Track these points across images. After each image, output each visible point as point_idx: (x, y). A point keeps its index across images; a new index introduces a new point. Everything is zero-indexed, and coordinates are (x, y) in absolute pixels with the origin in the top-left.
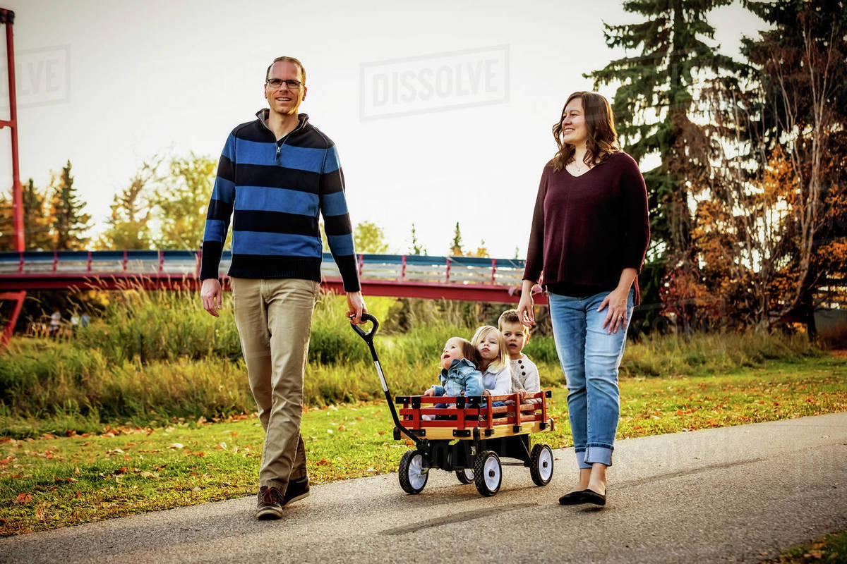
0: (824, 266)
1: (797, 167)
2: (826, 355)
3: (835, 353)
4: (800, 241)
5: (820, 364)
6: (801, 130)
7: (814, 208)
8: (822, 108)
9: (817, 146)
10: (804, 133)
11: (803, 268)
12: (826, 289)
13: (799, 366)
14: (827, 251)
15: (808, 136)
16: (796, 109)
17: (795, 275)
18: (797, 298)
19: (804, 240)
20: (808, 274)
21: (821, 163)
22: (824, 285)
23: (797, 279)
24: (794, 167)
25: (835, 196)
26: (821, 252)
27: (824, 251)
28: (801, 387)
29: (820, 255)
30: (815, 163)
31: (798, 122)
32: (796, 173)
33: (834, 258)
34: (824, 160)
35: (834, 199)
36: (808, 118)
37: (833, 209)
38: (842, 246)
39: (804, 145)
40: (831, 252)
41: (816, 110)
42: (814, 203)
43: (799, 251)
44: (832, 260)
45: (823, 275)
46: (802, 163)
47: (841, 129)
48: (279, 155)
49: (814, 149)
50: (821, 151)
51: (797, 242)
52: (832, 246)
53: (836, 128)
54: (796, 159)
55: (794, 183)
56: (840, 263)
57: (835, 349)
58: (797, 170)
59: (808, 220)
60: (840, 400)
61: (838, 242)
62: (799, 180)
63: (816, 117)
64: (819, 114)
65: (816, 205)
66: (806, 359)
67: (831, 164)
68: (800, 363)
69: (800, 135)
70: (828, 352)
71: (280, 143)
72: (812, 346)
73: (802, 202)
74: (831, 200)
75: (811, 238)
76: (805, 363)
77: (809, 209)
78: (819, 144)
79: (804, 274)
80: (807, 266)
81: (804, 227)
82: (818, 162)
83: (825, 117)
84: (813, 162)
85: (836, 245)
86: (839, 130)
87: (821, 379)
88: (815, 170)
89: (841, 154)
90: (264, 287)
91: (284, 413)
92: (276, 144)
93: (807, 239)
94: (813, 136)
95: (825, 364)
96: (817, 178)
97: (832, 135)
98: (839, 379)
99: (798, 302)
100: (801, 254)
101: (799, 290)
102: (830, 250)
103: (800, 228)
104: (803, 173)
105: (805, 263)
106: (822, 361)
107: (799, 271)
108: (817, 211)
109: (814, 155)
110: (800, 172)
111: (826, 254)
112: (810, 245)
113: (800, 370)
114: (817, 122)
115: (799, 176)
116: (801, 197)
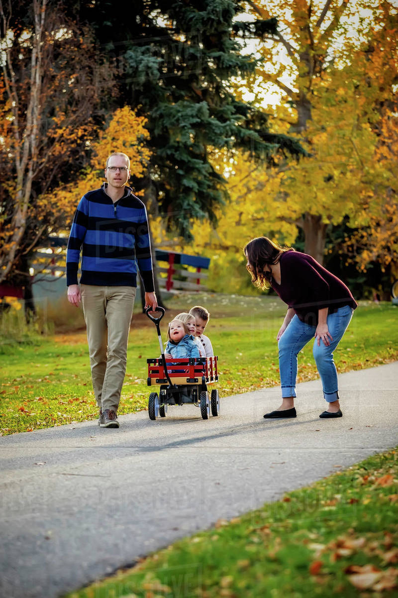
0: (46, 221)
1: (11, 87)
2: (48, 342)
3: (59, 339)
4: (15, 189)
5: (39, 355)
6: (17, 36)
7: (33, 142)
8: (44, 7)
9: (37, 58)
10: (20, 40)
11: (18, 225)
12: (49, 251)
13: (12, 357)
14: (50, 202)
15: (25, 45)
16: (10, 9)
17: (8, 234)
18: (10, 265)
19: (19, 187)
20: (26, 233)
21: (42, 81)
22: (46, 246)
23: (10, 239)
24: (7, 87)
25: (61, 128)
26: (41, 204)
27: (45, 202)
28: (13, 389)
29: (40, 207)
30: (35, 82)
31: (12, 25)
32: (10, 95)
33: (59, 211)
34: (47, 78)
35: (60, 132)
36: (25, 20)
37: (57, 146)
38: (69, 195)
39: (21, 57)
40: (56, 203)
41: (37, 10)
42: (33, 136)
43: (13, 202)
44: (56, 214)
45: (45, 232)
46: (17, 81)
47: (69, 36)
48: (116, 213)
49: (33, 63)
50: (42, 66)
51: (11, 189)
52: (56, 195)
53: (62, 34)
54: (9, 75)
55: (6, 108)
56: (66, 218)
57: (58, 333)
58: (11, 91)
59: (25, 160)
60: (63, 407)
61: (65, 189)
62: (14, 104)
63: (37, 20)
64: (40, 15)
65: (36, 139)
66: (21, 349)
67: (57, 83)
68: (13, 354)
69: (15, 43)
70: (50, 338)
71: (116, 204)
72: (29, 330)
73: (17, 135)
74: (55, 133)
75: (29, 185)
76: (20, 353)
77: (27, 144)
78: (40, 57)
79: (19, 233)
80: (23, 222)
81: (20, 168)
82: (38, 81)
83: (49, 20)
84: (32, 81)
85: (62, 194)
86: (66, 36)
87: (39, 376)
88: (35, 92)
89: (69, 70)
90: (107, 291)
91: (119, 366)
92: (113, 205)
93: (24, 184)
94: (32, 44)
95: (46, 355)
96: (36, 103)
97: (57, 45)
98: (64, 377)
99: (11, 271)
100: (16, 206)
101: (12, 255)
102: (54, 200)
103: (14, 170)
104: (19, 95)
105: (20, 218)
106: (42, 350)
107: (13, 229)
108: (37, 147)
109: (33, 70)
110: (15, 93)
111: (49, 206)
112: (28, 194)
113: (12, 364)
114: (37, 27)
115: (14, 99)
116: (16, 127)
